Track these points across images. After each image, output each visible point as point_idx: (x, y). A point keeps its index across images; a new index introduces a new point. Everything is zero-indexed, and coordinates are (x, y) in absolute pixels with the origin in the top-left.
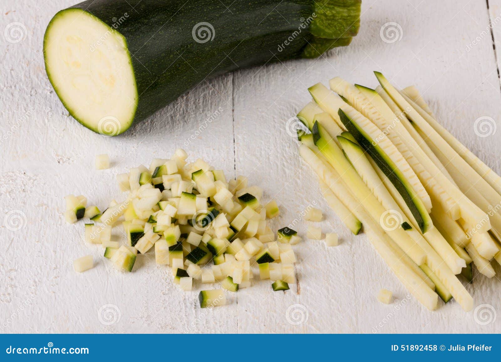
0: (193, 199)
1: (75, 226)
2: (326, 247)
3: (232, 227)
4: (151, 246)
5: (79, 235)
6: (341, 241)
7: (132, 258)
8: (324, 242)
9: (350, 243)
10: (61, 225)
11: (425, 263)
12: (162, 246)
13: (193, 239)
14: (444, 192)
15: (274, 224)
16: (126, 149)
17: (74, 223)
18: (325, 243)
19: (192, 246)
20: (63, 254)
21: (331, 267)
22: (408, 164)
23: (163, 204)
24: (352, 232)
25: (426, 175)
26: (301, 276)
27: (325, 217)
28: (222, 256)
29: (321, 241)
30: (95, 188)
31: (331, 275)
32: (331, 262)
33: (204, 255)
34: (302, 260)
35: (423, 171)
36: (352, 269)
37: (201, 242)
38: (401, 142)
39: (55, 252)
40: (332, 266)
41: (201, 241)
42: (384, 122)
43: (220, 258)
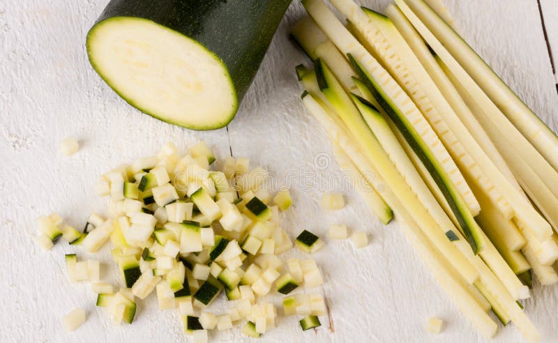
0: (197, 231)
1: (52, 253)
2: (354, 249)
3: (245, 252)
4: (152, 289)
5: (60, 268)
6: (371, 238)
7: (131, 309)
8: (350, 242)
9: (381, 239)
10: (35, 253)
11: (479, 280)
12: (166, 291)
13: (201, 272)
14: (492, 188)
15: (288, 220)
16: (92, 114)
17: (51, 249)
18: (352, 244)
19: (199, 281)
20: (46, 302)
21: (363, 281)
22: (446, 151)
23: (159, 235)
24: (381, 221)
25: (467, 161)
26: (332, 302)
27: (346, 200)
28: (237, 289)
29: (347, 240)
30: (65, 186)
31: (366, 295)
32: (363, 273)
33: (216, 292)
34: (329, 276)
35: (464, 154)
36: (389, 282)
37: (211, 276)
38: (431, 106)
39: (35, 299)
40: (365, 280)
41: (210, 273)
42: (406, 72)
43: (235, 293)
